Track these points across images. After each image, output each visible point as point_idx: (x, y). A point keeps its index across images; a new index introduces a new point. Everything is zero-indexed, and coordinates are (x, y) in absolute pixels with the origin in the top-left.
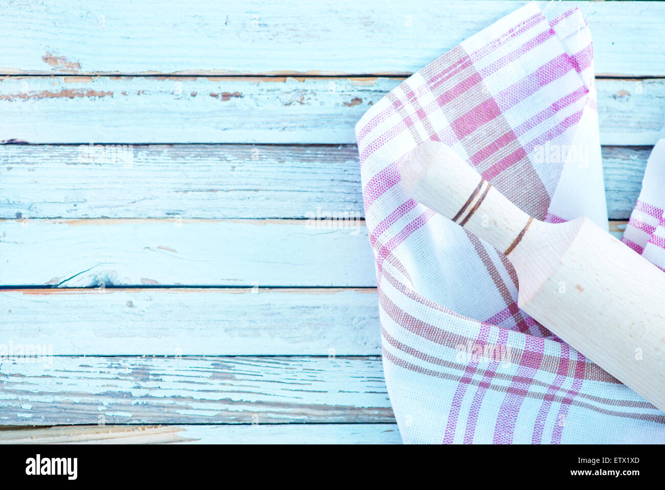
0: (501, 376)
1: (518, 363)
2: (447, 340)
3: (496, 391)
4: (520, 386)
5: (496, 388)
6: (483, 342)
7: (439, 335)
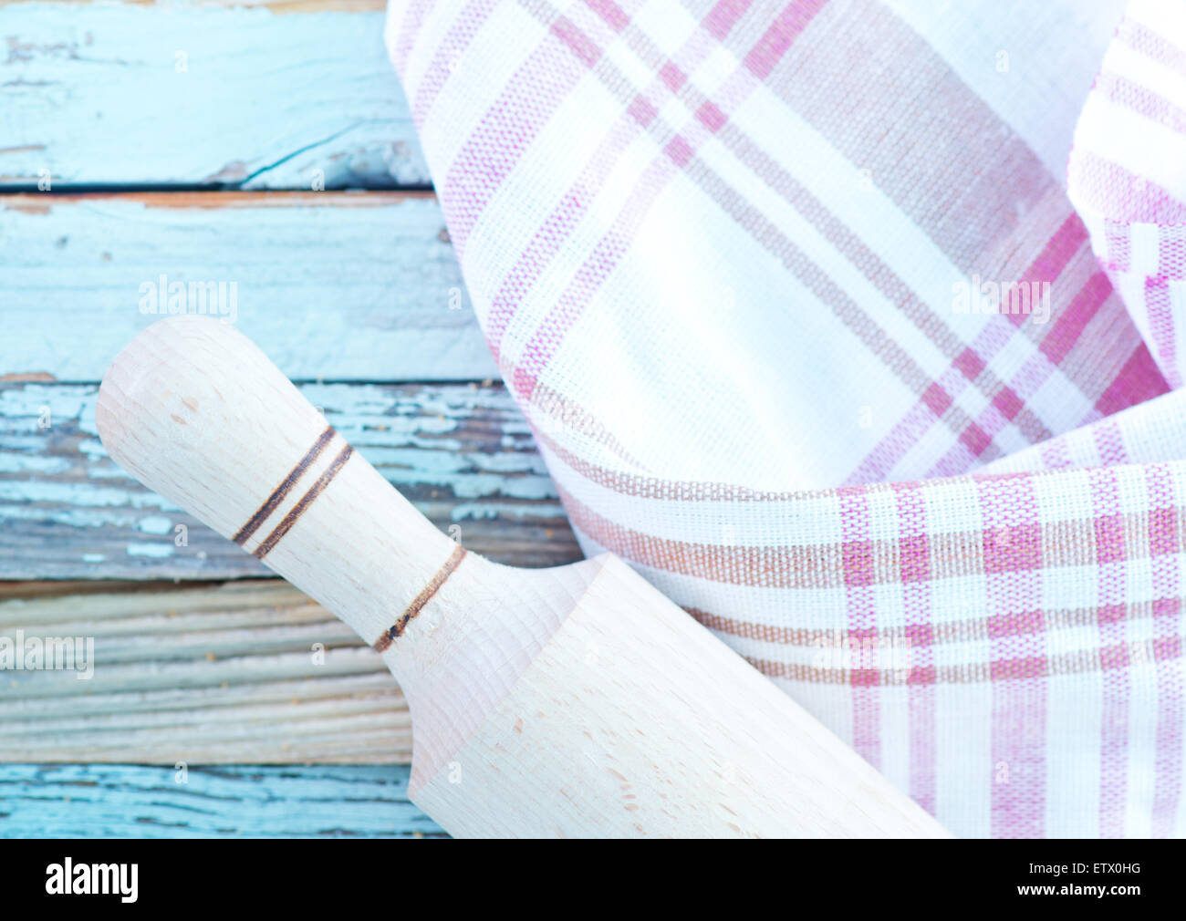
0: (952, 631)
1: (979, 569)
2: (762, 570)
3: (959, 684)
4: (1018, 647)
5: (955, 675)
6: (861, 543)
7: (737, 563)
